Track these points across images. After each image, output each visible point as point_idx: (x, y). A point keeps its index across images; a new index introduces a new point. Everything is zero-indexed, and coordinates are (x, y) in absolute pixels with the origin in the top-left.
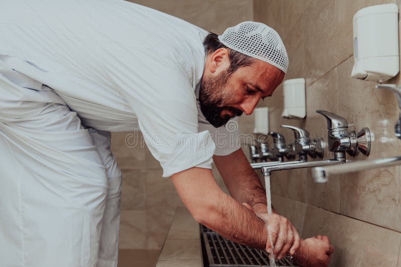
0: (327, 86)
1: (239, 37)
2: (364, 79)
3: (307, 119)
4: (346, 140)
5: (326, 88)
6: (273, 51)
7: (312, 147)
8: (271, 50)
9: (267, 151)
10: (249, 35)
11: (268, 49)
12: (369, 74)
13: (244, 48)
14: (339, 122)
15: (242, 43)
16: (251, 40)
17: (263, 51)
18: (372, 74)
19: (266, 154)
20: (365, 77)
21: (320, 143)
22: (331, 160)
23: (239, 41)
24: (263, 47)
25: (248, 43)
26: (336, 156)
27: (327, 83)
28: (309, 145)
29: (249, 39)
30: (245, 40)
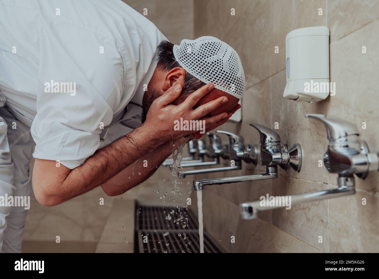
0: (262, 93)
1: (199, 61)
2: (295, 100)
3: (243, 123)
4: (278, 156)
5: (261, 96)
6: (233, 80)
7: (246, 154)
8: (231, 79)
9: (204, 148)
10: (210, 60)
11: (229, 78)
12: (300, 96)
13: (203, 76)
14: (272, 137)
15: (201, 69)
16: (212, 66)
17: (223, 80)
18: (303, 96)
19: (202, 151)
20: (296, 98)
21: (254, 150)
22: (264, 174)
23: (197, 66)
24: (223, 75)
25: (208, 70)
26: (268, 171)
27: (262, 91)
28: (244, 152)
29: (209, 65)
30: (205, 66)
